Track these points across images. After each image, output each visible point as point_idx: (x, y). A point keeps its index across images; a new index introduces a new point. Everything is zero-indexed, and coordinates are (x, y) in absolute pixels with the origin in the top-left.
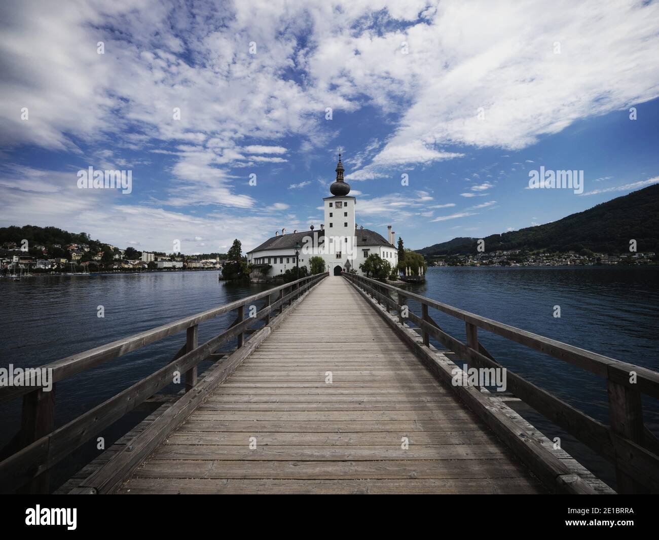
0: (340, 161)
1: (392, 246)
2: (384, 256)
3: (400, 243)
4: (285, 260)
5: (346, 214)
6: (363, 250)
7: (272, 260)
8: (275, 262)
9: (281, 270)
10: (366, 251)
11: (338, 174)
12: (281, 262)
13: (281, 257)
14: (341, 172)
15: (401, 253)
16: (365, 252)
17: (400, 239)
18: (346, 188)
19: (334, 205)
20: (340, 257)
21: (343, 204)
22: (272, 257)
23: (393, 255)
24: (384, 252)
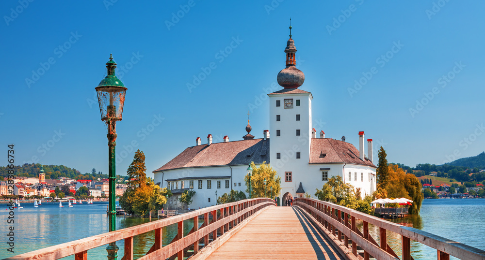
0: (290, 36)
1: (367, 163)
2: (350, 179)
3: (382, 155)
4: (214, 183)
5: (298, 117)
6: (321, 169)
7: (196, 183)
8: (200, 187)
9: (209, 199)
10: (325, 171)
11: (288, 55)
12: (209, 187)
13: (209, 179)
14: (292, 54)
15: (383, 171)
16: (323, 173)
17: (382, 149)
18: (298, 78)
19: (282, 103)
20: (290, 180)
21: (295, 103)
22: (196, 178)
23: (366, 177)
24: (350, 173)
